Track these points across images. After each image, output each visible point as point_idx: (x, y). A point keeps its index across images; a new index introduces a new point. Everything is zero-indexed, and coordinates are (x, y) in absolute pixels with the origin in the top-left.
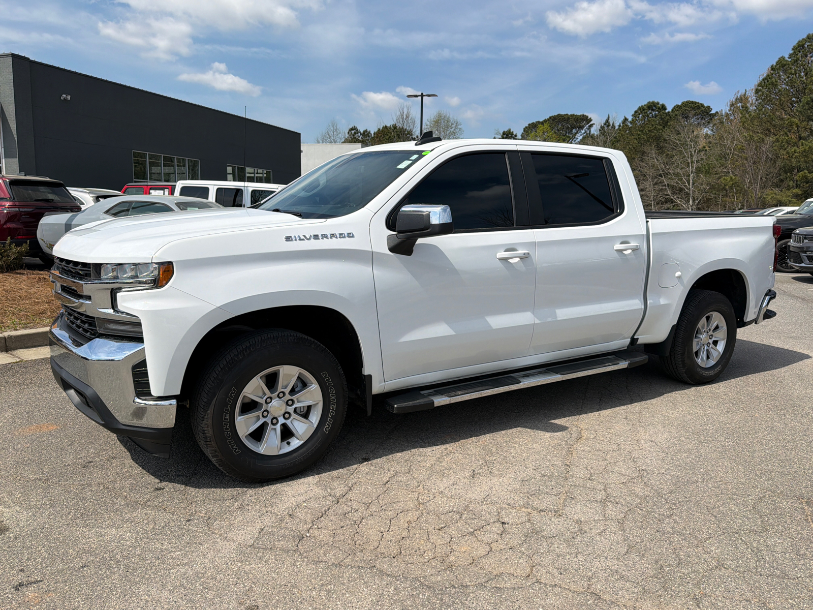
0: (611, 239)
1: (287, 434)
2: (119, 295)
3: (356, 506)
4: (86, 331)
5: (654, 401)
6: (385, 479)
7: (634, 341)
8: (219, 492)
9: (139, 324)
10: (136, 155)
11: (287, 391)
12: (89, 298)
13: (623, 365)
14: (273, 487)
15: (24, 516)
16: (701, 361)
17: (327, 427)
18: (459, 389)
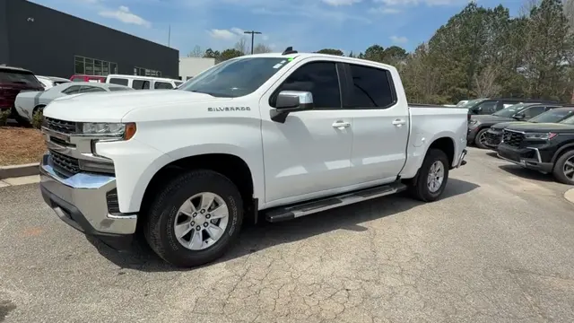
0: (390, 118)
1: (206, 236)
2: (97, 144)
3: (254, 281)
4: (70, 168)
5: (408, 211)
6: (268, 264)
7: (398, 177)
8: (162, 274)
9: (112, 165)
10: (77, 58)
11: (207, 208)
12: (74, 146)
13: (394, 191)
14: (198, 270)
15: (27, 297)
16: (431, 188)
17: (231, 232)
18: (309, 206)
